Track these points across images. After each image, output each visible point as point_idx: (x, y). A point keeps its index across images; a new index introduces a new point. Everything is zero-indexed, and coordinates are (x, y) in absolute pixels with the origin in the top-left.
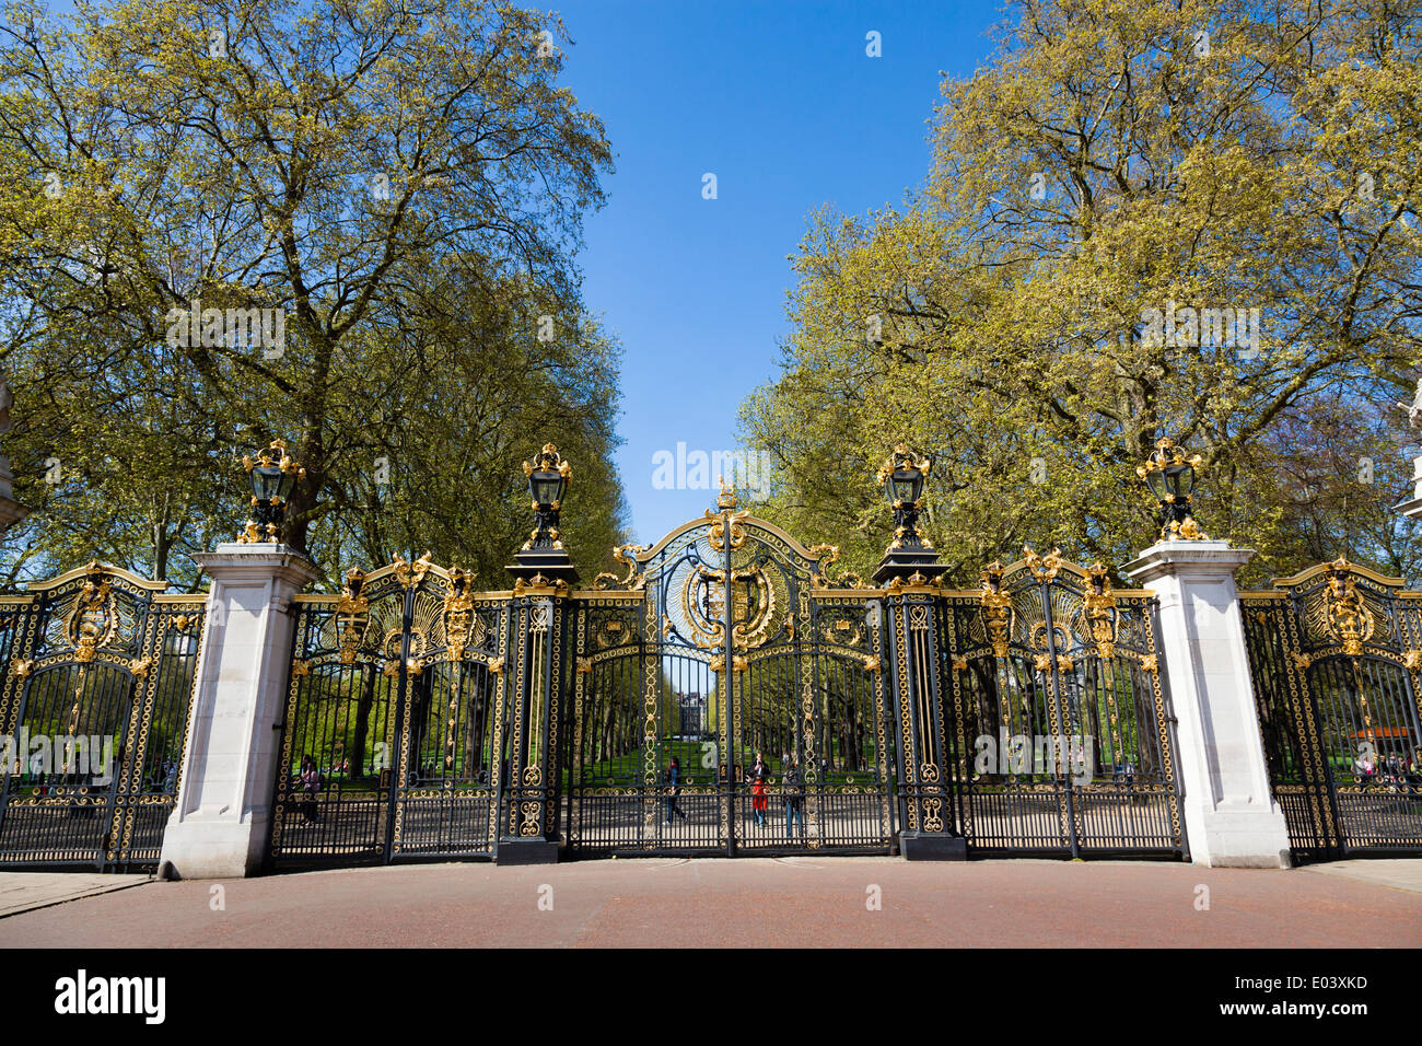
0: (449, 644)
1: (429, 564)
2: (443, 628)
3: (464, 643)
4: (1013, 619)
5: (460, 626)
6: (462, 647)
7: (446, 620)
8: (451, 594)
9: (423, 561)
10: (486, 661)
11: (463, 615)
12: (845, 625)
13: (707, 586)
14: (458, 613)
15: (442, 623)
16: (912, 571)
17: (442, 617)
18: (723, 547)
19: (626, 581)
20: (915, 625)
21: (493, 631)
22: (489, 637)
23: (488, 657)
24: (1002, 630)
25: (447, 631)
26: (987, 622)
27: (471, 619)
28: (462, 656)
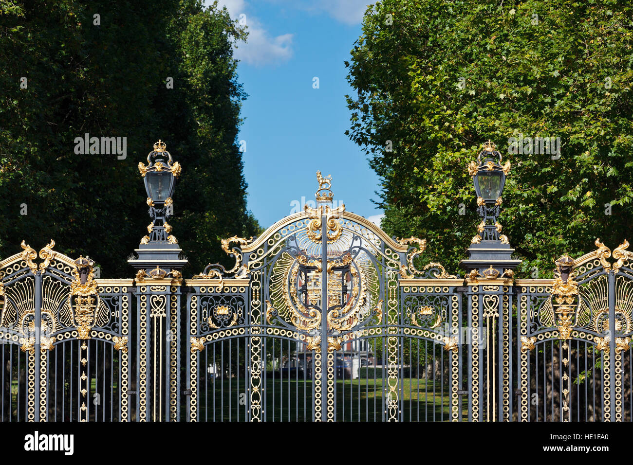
0: (77, 324)
1: (54, 252)
2: (71, 310)
3: (91, 324)
4: (580, 306)
5: (86, 308)
6: (89, 328)
7: (74, 303)
8: (77, 279)
9: (47, 249)
10: (111, 340)
11: (89, 299)
12: (427, 311)
13: (306, 275)
14: (84, 297)
15: (70, 305)
16: (487, 265)
17: (69, 300)
18: (320, 239)
19: (233, 271)
20: (488, 312)
21: (116, 314)
22: (113, 319)
23: (113, 336)
24: (568, 315)
25: (75, 313)
26: (555, 308)
27: (95, 303)
28: (90, 335)
